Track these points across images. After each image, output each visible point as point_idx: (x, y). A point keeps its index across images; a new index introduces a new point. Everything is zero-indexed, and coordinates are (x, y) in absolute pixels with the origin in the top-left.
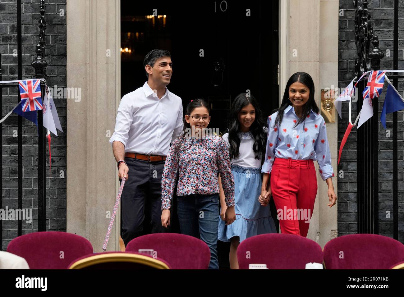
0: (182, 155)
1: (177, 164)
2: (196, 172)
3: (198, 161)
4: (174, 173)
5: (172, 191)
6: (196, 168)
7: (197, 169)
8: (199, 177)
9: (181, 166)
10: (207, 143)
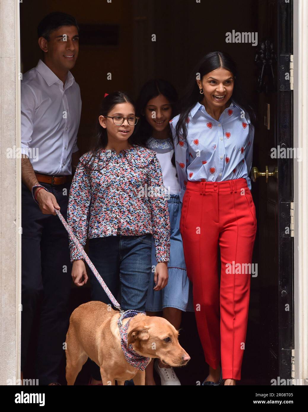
0: (95, 177)
1: (89, 192)
2: (118, 202)
3: (120, 185)
4: (85, 206)
5: (84, 233)
6: (117, 196)
7: (119, 198)
8: (122, 210)
9: (94, 194)
10: (133, 160)
